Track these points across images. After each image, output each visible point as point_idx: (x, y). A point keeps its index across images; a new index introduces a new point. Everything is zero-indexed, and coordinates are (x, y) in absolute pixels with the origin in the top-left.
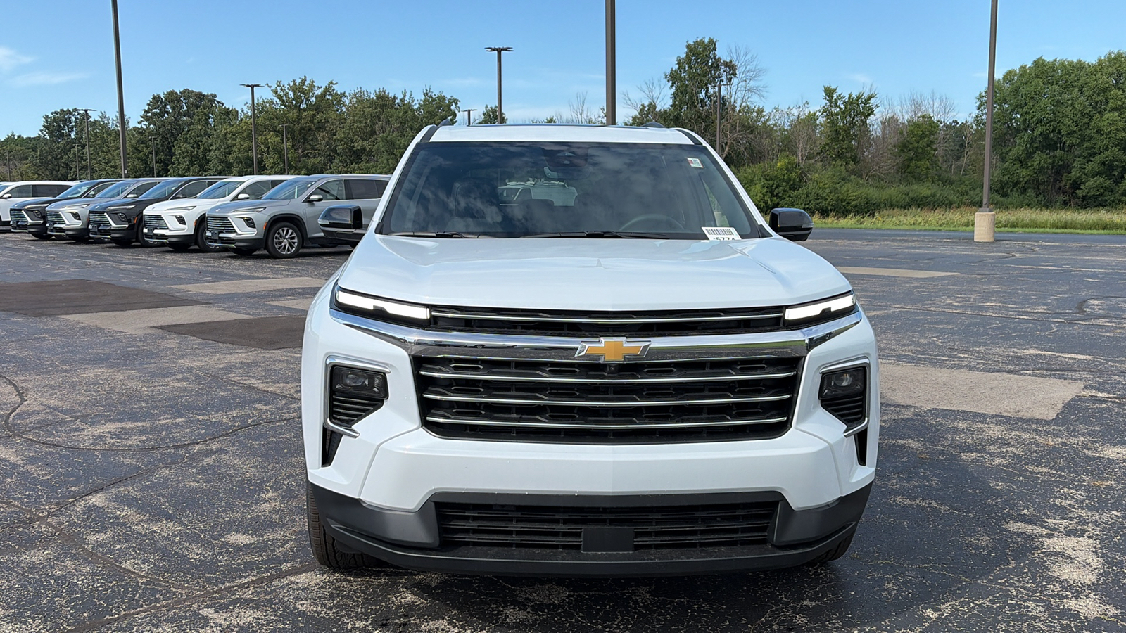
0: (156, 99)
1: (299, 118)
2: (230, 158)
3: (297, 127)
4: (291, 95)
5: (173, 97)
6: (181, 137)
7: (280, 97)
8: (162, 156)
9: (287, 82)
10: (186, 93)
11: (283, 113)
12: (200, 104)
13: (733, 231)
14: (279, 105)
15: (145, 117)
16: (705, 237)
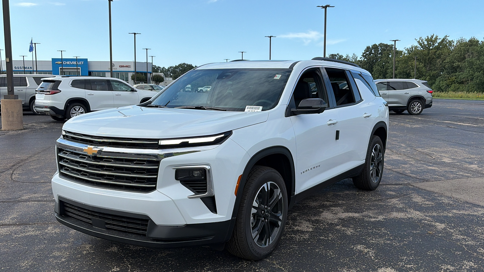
0: (368, 48)
1: (429, 53)
3: (427, 57)
4: (426, 43)
5: (375, 47)
6: (377, 64)
7: (420, 44)
9: (424, 37)
10: (381, 45)
11: (421, 51)
12: (386, 49)
13: (261, 108)
14: (420, 48)
15: (363, 56)
16: (243, 110)
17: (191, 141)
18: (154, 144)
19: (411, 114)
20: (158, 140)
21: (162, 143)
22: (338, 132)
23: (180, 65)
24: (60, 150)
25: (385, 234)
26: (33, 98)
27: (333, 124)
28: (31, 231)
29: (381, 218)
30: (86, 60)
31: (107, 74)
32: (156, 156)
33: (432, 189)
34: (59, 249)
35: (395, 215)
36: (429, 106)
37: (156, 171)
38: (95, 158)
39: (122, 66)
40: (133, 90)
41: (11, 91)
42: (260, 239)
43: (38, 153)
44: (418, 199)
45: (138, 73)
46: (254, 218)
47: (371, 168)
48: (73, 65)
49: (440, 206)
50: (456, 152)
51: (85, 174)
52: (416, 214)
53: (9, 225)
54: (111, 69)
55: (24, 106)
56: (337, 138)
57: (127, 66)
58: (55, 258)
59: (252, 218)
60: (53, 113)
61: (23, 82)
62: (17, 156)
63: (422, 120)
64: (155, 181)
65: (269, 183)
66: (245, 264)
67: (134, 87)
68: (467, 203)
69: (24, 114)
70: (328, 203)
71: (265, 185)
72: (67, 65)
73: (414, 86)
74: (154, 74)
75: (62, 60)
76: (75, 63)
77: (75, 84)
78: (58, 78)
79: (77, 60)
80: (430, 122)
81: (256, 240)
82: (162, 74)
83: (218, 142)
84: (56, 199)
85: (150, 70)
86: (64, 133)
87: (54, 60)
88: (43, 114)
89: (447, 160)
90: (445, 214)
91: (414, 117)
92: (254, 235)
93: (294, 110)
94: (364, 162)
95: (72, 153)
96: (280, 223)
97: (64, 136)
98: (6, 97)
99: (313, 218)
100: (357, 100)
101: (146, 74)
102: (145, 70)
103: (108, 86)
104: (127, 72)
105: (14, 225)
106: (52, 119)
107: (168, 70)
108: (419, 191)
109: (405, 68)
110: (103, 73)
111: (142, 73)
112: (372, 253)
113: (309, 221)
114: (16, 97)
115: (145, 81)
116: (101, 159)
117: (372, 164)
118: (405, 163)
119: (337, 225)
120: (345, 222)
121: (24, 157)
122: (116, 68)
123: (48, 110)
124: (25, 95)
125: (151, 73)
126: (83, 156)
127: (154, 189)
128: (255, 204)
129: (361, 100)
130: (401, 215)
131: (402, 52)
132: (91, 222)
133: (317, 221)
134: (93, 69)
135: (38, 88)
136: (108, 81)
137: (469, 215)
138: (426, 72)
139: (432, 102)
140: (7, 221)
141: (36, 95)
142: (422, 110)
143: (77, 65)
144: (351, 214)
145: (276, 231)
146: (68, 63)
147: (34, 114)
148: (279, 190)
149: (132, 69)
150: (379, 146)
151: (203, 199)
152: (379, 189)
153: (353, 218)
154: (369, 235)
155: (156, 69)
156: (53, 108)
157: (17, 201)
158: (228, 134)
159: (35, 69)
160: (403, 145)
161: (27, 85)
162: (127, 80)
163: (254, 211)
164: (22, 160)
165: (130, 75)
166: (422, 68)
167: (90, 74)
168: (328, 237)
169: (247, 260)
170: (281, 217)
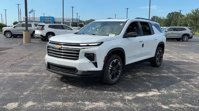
0: (169, 14)
1: (196, 16)
2: (181, 24)
3: (195, 18)
4: (195, 12)
5: (173, 13)
6: (173, 20)
7: (193, 12)
8: (169, 24)
9: (194, 9)
10: (175, 12)
11: (193, 15)
12: (177, 14)
13: (115, 35)
14: (192, 14)
15: (167, 17)
16: (108, 35)
17: (90, 44)
18: (78, 45)
19: (183, 41)
20: (79, 44)
21: (81, 45)
22: (143, 45)
23: (90, 20)
24: (48, 47)
25: (157, 80)
26: (34, 32)
27: (141, 41)
28: (37, 74)
29: (158, 75)
30: (53, 17)
31: (61, 23)
32: (79, 49)
33: (181, 67)
34: (47, 79)
35: (163, 74)
36: (191, 38)
37: (78, 54)
38: (60, 49)
39: (67, 20)
40: (71, 29)
41: (27, 29)
42: (112, 78)
43: (37, 51)
44: (174, 70)
45: (73, 23)
46: (110, 71)
47: (157, 59)
48: (48, 19)
49: (181, 73)
50: (196, 55)
51: (56, 54)
52: (171, 75)
53: (30, 72)
54: (63, 21)
55: (31, 35)
56: (143, 46)
57: (69, 20)
58: (46, 81)
59: (109, 71)
60: (42, 37)
61: (30, 26)
62: (30, 52)
63: (187, 44)
64: (78, 57)
65: (116, 60)
66: (107, 86)
67: (72, 28)
68: (192, 72)
69: (31, 38)
70: (139, 70)
71: (114, 60)
72: (46, 19)
73: (185, 29)
74: (80, 23)
75: (44, 17)
76: (49, 18)
77: (50, 27)
78: (43, 24)
79: (50, 17)
80: (190, 44)
81: (110, 78)
82: (83, 24)
83: (98, 45)
84: (47, 63)
85: (78, 22)
86: (49, 41)
87: (41, 17)
88: (38, 38)
89: (191, 58)
90: (182, 75)
91: (185, 42)
92: (110, 76)
93: (126, 36)
94: (154, 56)
95: (52, 48)
96: (119, 74)
97: (50, 42)
98: (25, 31)
99: (133, 74)
100: (152, 34)
101: (76, 23)
102: (76, 22)
103: (62, 27)
104: (69, 23)
105: (32, 72)
106: (41, 40)
107: (86, 22)
108: (175, 68)
109: (185, 22)
110: (60, 23)
111: (75, 23)
112: (151, 85)
113: (131, 75)
114: (29, 31)
115: (76, 26)
116: (61, 50)
117: (158, 57)
118: (174, 59)
119: (141, 76)
120: (144, 76)
121: (32, 52)
122: (65, 21)
123: (40, 36)
124: (31, 30)
125: (78, 23)
126: (56, 49)
127: (78, 59)
128: (110, 66)
129: (154, 33)
130: (166, 75)
131: (184, 15)
132: (58, 70)
133: (134, 75)
134: (56, 21)
135: (36, 28)
136: (62, 26)
137: (191, 76)
138: (195, 24)
139: (192, 36)
140: (29, 71)
141: (35, 30)
142: (188, 40)
143: (50, 19)
144: (147, 74)
145: (118, 76)
146: (46, 18)
147: (34, 38)
148: (119, 63)
149: (71, 21)
150: (161, 51)
151: (93, 63)
152: (160, 66)
153: (148, 75)
154: (151, 80)
155: (81, 21)
156: (42, 36)
157: (32, 66)
158: (102, 43)
159: (34, 21)
160: (175, 52)
161: (32, 27)
162: (69, 26)
163: (110, 68)
164: (32, 53)
165: (70, 24)
166: (193, 22)
167: (55, 23)
168: (137, 80)
169: (108, 85)
170: (120, 72)
